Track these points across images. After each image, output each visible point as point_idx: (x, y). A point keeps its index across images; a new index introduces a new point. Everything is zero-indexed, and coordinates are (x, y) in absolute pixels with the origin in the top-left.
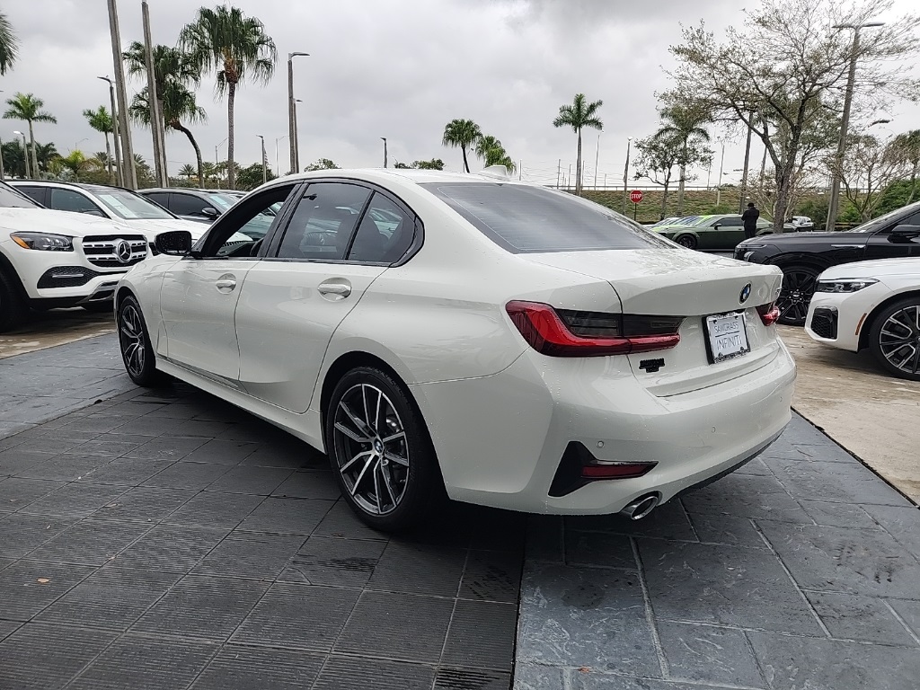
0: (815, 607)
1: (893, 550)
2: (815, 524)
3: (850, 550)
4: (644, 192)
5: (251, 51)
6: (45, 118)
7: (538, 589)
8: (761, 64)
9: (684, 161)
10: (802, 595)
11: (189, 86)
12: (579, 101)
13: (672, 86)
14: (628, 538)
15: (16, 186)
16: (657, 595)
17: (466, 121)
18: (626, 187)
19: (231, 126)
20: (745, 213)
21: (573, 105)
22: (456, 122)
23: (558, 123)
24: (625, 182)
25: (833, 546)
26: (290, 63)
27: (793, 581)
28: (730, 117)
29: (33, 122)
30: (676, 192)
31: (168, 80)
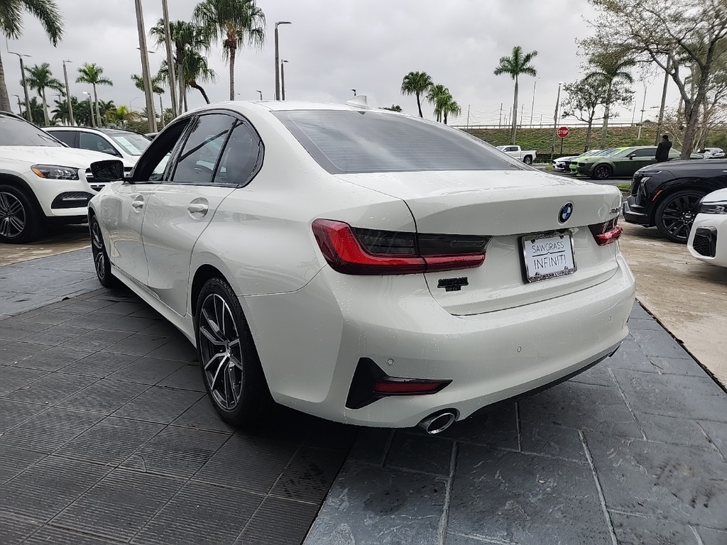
0: (616, 530)
1: (718, 472)
2: (645, 439)
3: (673, 469)
4: (571, 130)
5: (246, 22)
6: (104, 81)
7: (346, 491)
8: (672, 11)
9: (607, 101)
10: (607, 515)
11: (202, 52)
12: (517, 52)
13: (592, 33)
14: (452, 443)
15: (48, 131)
16: (458, 504)
17: (420, 73)
18: (555, 125)
19: (232, 83)
20: (660, 145)
21: (511, 56)
22: (412, 74)
23: (498, 72)
24: (556, 120)
25: (656, 463)
26: (276, 31)
27: (602, 498)
28: (645, 59)
29: (96, 85)
30: (601, 128)
31: (187, 48)
